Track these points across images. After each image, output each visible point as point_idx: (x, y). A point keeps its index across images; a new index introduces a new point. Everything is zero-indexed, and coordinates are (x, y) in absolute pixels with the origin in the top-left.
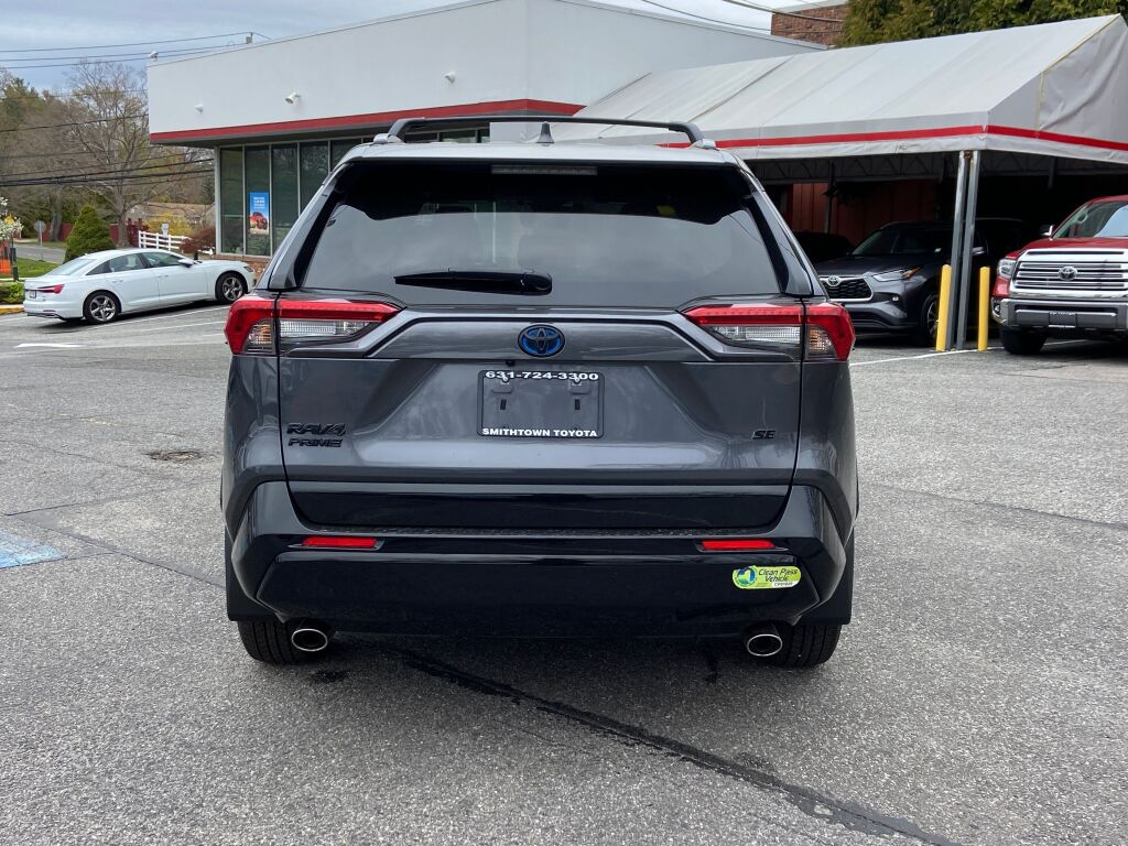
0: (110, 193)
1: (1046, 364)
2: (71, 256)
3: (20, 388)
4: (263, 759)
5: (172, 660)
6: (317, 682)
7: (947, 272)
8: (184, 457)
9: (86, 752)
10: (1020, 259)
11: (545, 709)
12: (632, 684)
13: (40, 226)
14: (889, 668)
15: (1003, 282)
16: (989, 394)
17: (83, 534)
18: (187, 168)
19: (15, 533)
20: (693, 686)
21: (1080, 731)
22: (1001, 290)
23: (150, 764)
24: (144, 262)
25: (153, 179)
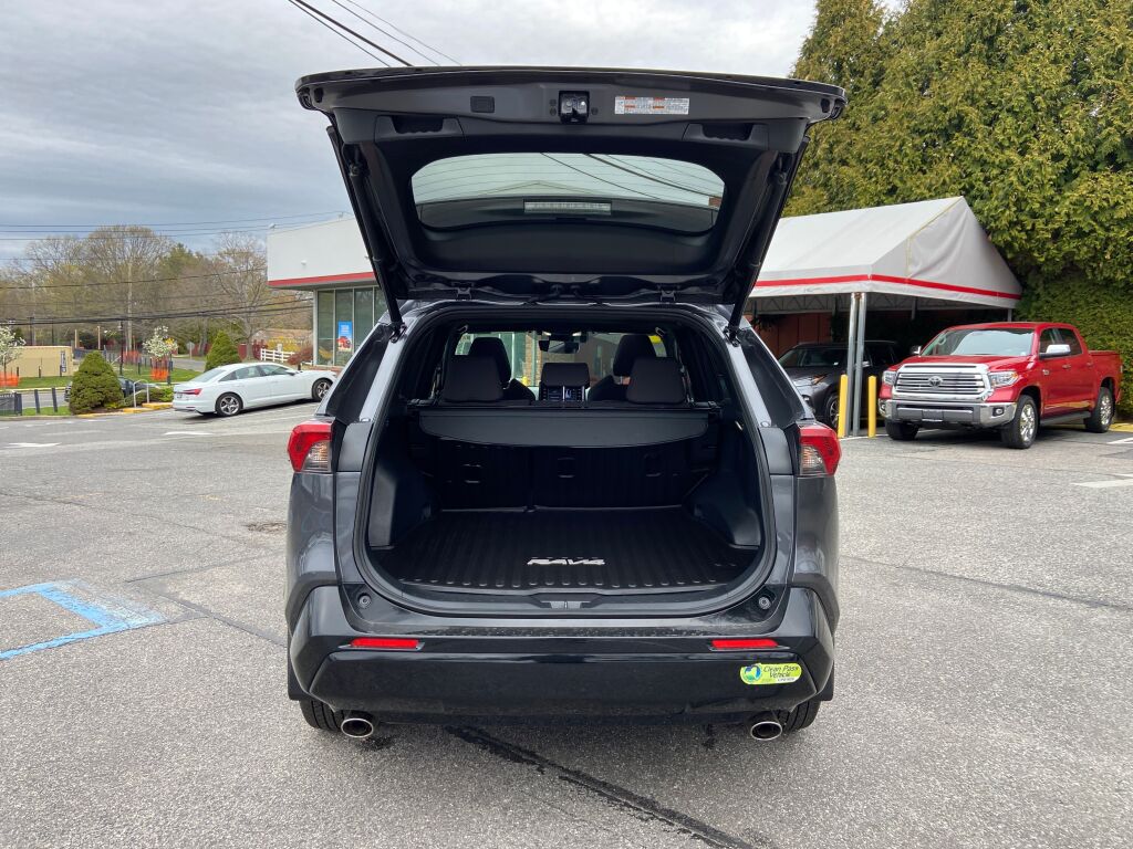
0: (241, 322)
1: (922, 448)
2: (209, 368)
3: (158, 469)
4: (314, 839)
5: (244, 726)
6: (367, 750)
7: (845, 380)
8: (275, 528)
9: (157, 828)
10: (899, 371)
11: (566, 779)
12: (641, 750)
13: (190, 346)
14: (860, 731)
15: (887, 388)
16: (885, 473)
17: (186, 598)
18: (296, 304)
19: (131, 599)
20: (694, 753)
21: (1036, 795)
22: (885, 393)
23: (212, 843)
24: (261, 372)
25: (273, 313)
